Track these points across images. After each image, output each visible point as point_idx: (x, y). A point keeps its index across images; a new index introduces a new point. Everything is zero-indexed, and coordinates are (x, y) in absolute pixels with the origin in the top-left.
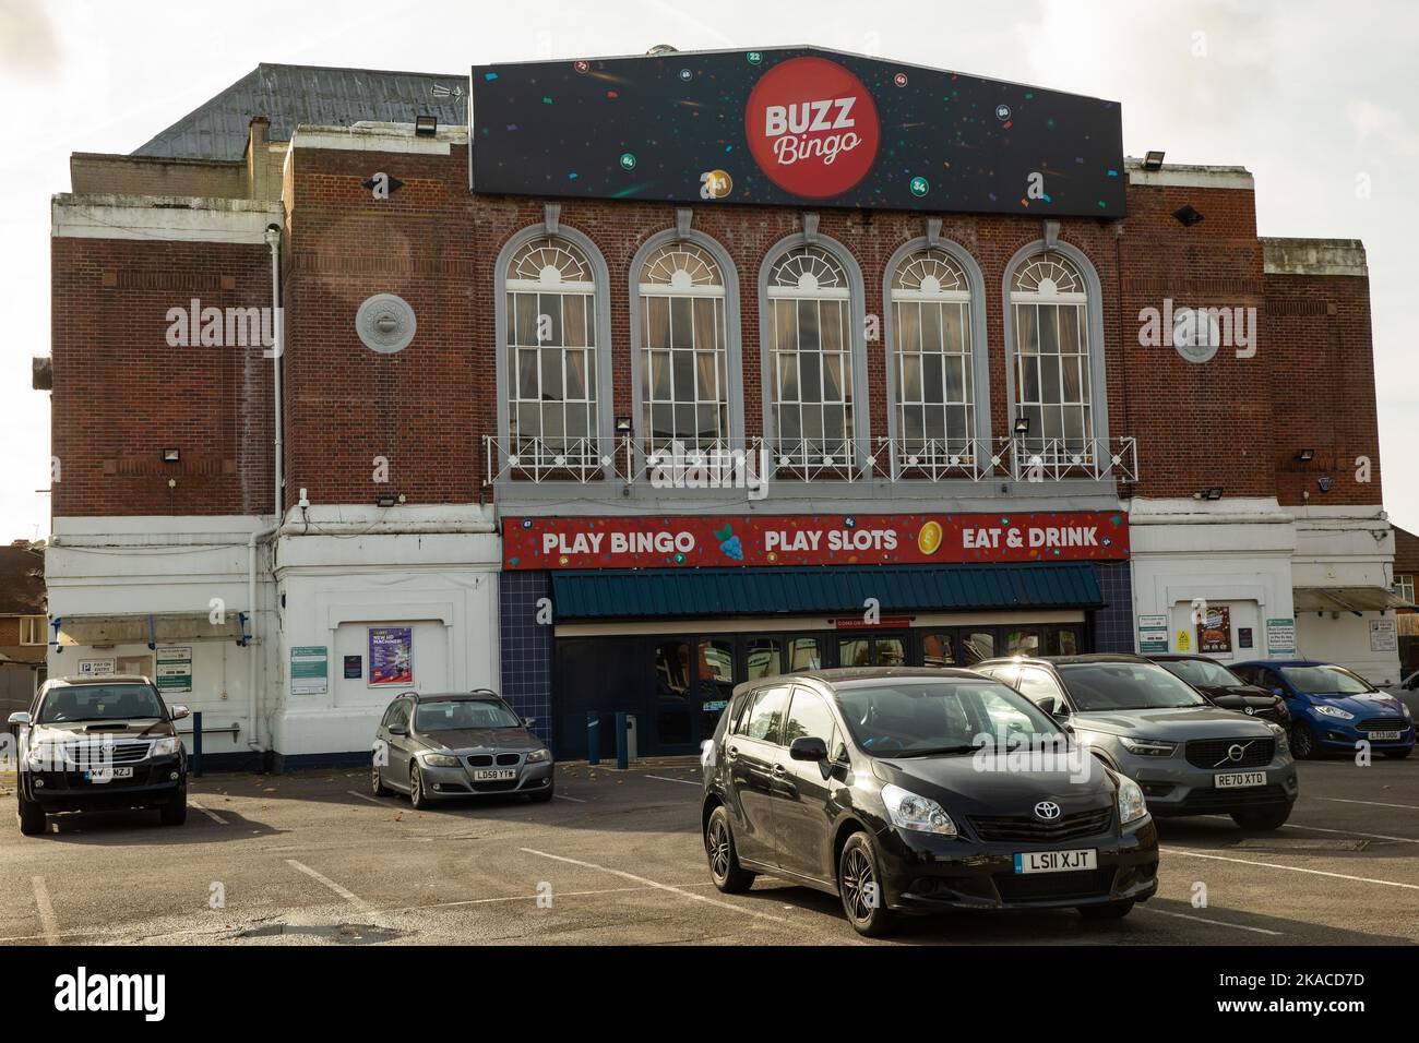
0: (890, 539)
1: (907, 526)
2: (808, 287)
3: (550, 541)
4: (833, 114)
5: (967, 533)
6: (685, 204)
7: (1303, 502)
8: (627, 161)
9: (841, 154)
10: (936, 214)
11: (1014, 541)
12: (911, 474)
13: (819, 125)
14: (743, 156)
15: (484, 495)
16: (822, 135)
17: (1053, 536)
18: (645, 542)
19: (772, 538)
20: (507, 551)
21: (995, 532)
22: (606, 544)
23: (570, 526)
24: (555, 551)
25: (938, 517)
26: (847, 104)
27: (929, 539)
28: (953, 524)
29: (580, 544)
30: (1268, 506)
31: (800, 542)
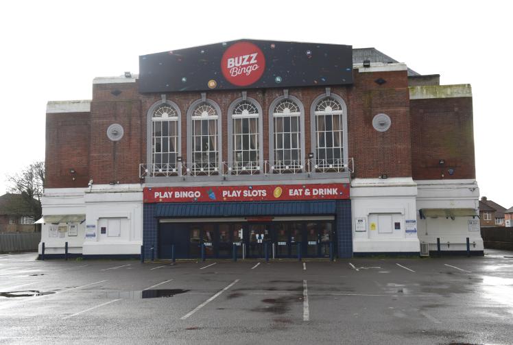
0: (264, 193)
1: (270, 189)
2: (245, 114)
3: (157, 194)
4: (249, 59)
5: (291, 191)
6: (203, 91)
7: (441, 178)
8: (184, 79)
9: (252, 71)
10: (286, 88)
11: (307, 193)
12: (275, 172)
13: (245, 63)
14: (220, 75)
15: (142, 181)
16: (246, 66)
17: (321, 192)
18: (185, 195)
19: (225, 193)
20: (144, 197)
21: (301, 190)
22: (173, 195)
23: (162, 190)
24: (158, 197)
25: (281, 186)
26: (254, 55)
27: (277, 193)
28: (285, 188)
29: (166, 195)
30: (409, 180)
31: (234, 194)
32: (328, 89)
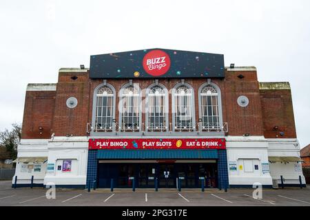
0: (170, 144)
1: (174, 141)
2: (157, 94)
3: (98, 143)
4: (161, 60)
5: (187, 143)
6: (131, 79)
7: (276, 138)
8: (119, 71)
10: (183, 78)
11: (198, 144)
12: (176, 131)
13: (158, 62)
14: (142, 68)
15: (88, 135)
16: (158, 64)
17: (207, 144)
18: (117, 144)
19: (144, 143)
20: (90, 145)
21: (194, 143)
22: (109, 144)
23: (102, 141)
24: (99, 146)
25: (181, 140)
26: (164, 58)
28: (184, 141)
29: (104, 144)
30: (262, 138)
31: (150, 144)
32: (209, 80)
